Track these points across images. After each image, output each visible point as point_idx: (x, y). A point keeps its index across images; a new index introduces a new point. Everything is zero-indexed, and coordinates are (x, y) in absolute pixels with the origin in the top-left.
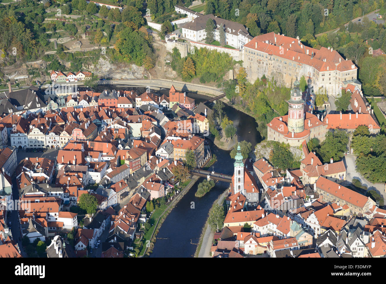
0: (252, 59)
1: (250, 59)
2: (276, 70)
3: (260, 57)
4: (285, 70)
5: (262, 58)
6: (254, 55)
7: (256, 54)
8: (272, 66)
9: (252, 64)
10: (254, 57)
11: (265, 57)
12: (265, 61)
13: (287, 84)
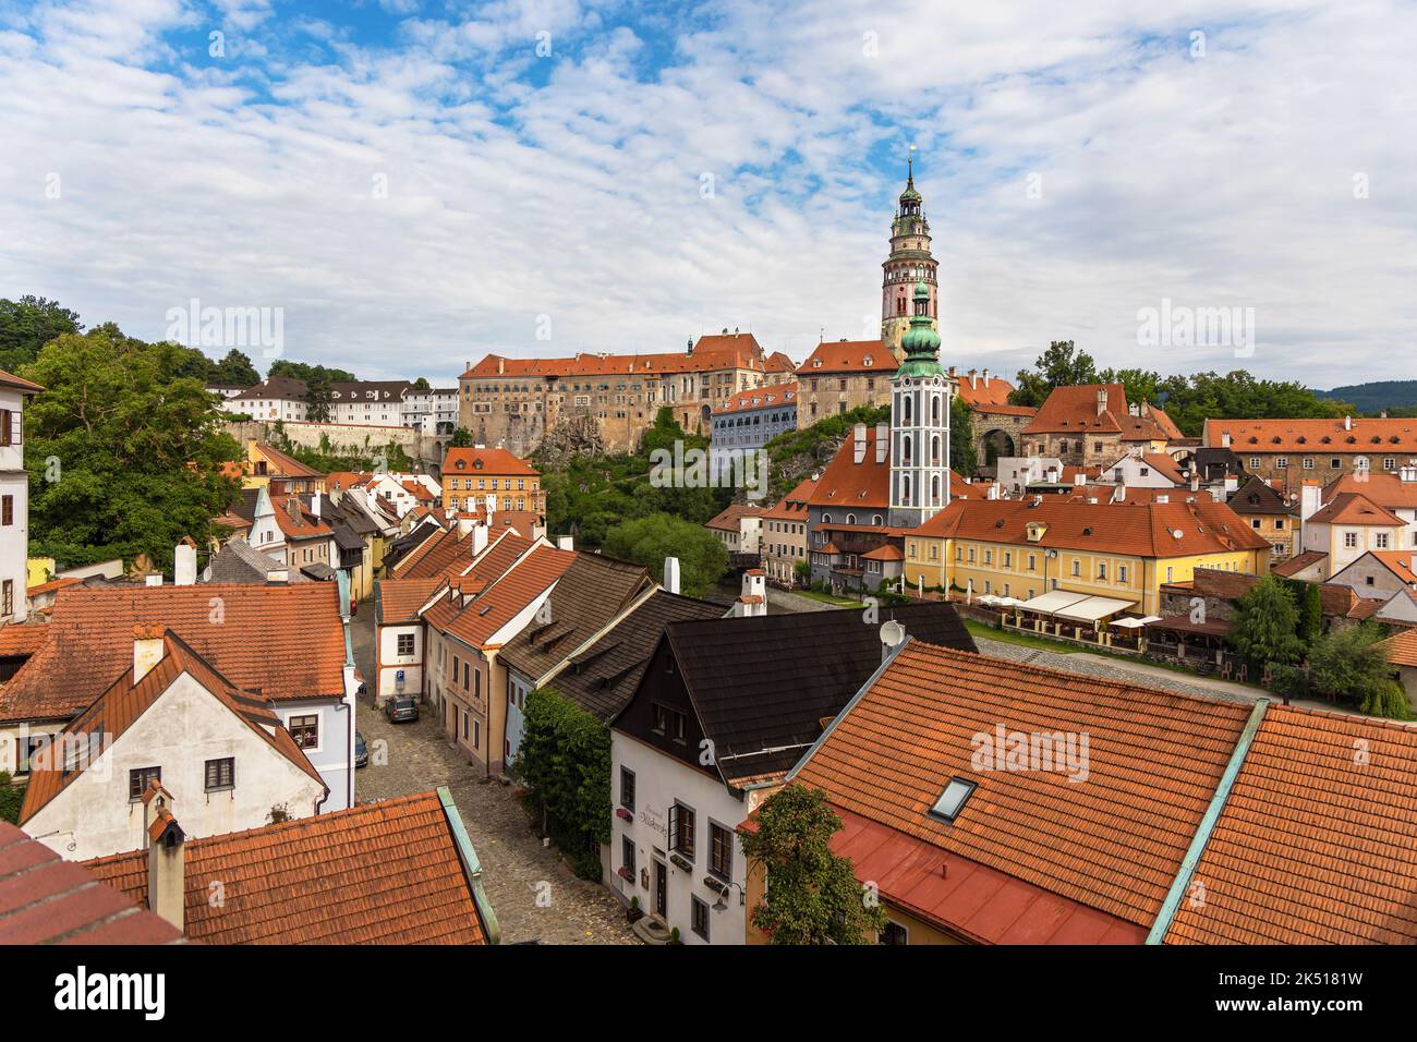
0: (487, 407)
1: (482, 408)
2: (569, 415)
3: (516, 394)
4: (602, 406)
5: (521, 395)
6: (495, 395)
7: (501, 389)
8: (557, 408)
9: (487, 421)
10: (496, 399)
11: (531, 389)
12: (530, 401)
13: (613, 443)
